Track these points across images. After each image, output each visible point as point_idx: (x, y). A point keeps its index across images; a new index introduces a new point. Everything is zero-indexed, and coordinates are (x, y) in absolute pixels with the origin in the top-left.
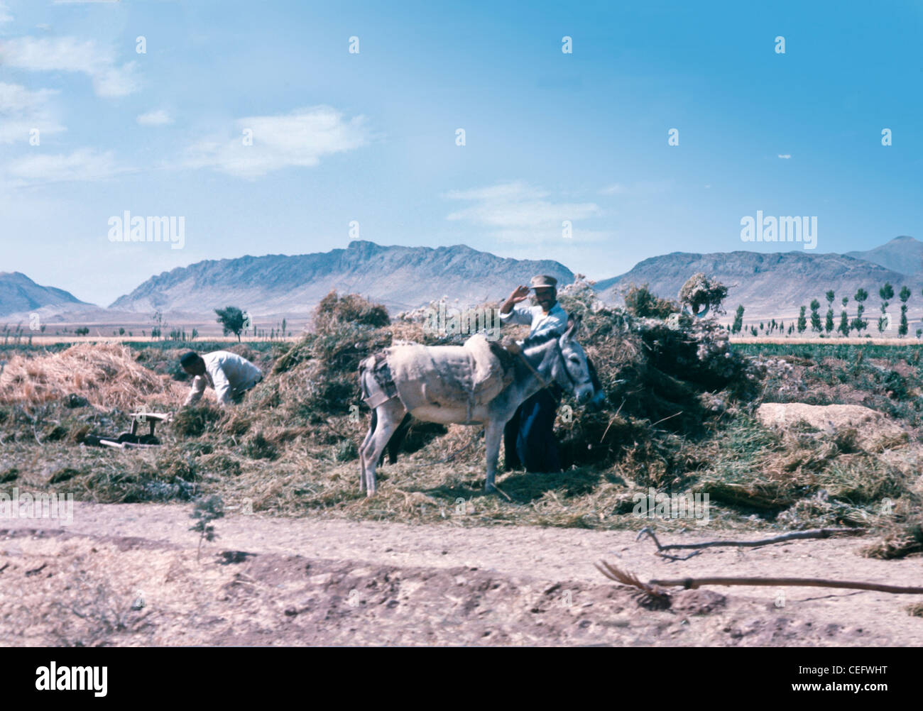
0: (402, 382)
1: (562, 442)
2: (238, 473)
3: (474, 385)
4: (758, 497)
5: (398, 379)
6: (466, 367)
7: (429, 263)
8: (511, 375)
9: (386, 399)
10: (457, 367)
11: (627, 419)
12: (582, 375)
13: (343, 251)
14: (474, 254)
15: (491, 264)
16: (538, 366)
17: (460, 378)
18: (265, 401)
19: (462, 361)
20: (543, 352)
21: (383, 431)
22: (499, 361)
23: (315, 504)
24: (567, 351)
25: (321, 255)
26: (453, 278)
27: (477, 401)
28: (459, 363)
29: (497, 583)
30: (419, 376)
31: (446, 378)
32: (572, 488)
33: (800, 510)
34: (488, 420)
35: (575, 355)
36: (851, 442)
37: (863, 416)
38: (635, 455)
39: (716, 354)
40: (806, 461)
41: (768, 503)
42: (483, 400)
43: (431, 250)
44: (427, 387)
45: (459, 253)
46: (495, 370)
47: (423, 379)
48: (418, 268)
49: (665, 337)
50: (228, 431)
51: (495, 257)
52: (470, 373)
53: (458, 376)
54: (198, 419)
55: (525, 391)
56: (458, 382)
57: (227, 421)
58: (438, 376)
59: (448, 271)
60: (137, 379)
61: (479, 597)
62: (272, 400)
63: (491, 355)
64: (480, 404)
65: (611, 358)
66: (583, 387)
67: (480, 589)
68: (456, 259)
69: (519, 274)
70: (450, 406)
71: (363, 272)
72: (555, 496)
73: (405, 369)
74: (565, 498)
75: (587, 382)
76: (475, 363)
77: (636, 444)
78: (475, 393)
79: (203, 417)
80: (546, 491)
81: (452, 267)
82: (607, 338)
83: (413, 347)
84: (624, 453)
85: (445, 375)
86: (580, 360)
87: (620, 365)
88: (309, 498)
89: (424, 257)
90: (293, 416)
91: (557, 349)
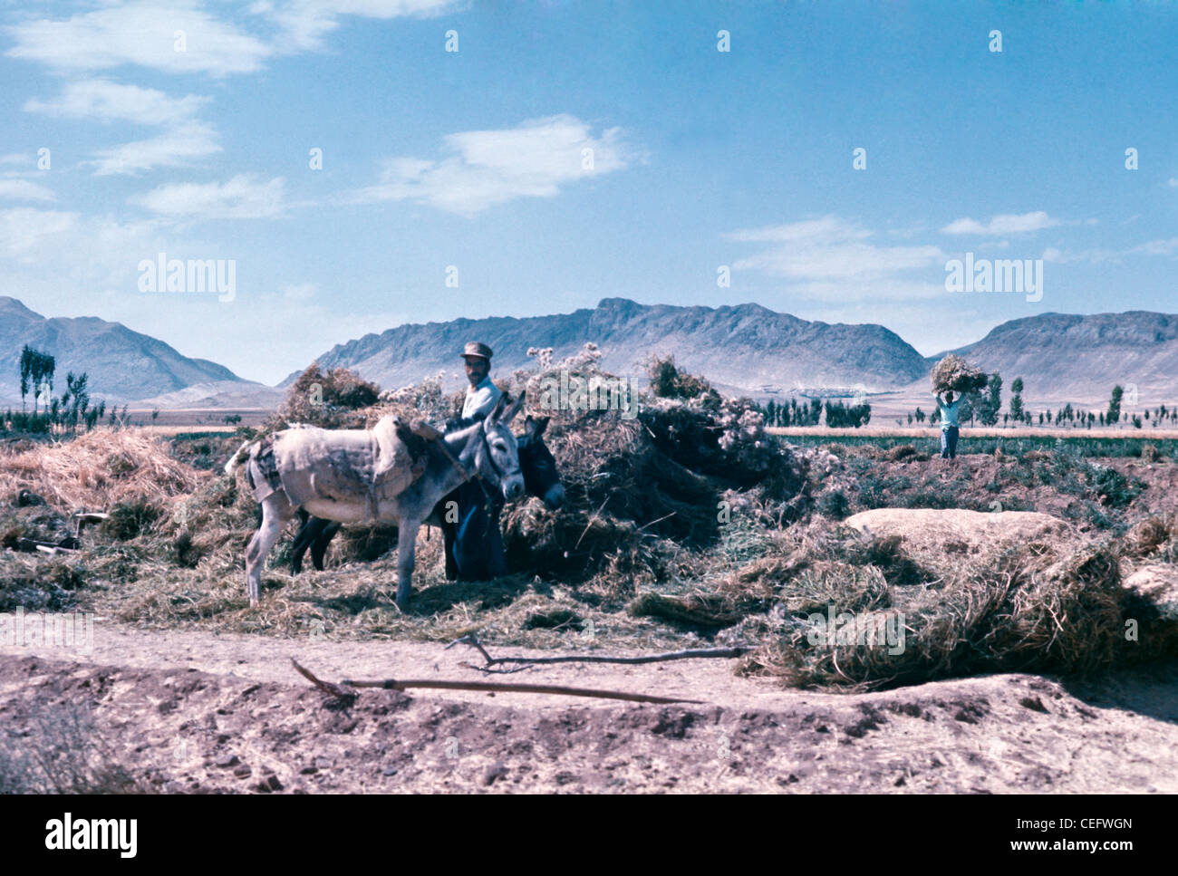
0: (287, 472)
1: (533, 548)
2: (133, 580)
3: (375, 476)
4: (699, 611)
5: (283, 468)
6: (367, 454)
7: (707, 329)
8: (423, 463)
9: (270, 492)
10: (356, 454)
11: (608, 520)
12: (509, 464)
13: (592, 311)
14: (768, 314)
15: (792, 330)
16: (459, 453)
17: (358, 468)
18: (216, 497)
19: (363, 448)
20: (466, 439)
21: (269, 530)
22: (406, 448)
23: (192, 614)
24: (492, 436)
25: (562, 317)
26: (742, 348)
27: (380, 495)
28: (359, 450)
29: (203, 684)
30: (308, 464)
31: (340, 468)
32: (488, 601)
33: (747, 627)
34: (398, 517)
35: (501, 440)
36: (893, 552)
37: (1041, 525)
38: (619, 565)
39: (744, 443)
40: (770, 570)
41: (710, 619)
42: (387, 494)
43: (710, 310)
44: (316, 478)
45: (749, 315)
46: (400, 459)
47: (311, 469)
48: (693, 335)
49: (683, 421)
50: (166, 534)
51: (797, 320)
52: (371, 462)
53: (356, 465)
54: (132, 520)
55: (444, 484)
56: (356, 473)
57: (165, 522)
58: (330, 465)
59: (733, 339)
60: (164, 475)
61: (181, 699)
62: (224, 498)
63: (397, 440)
64: (384, 498)
65: (597, 447)
66: (511, 479)
67: (184, 690)
68: (745, 323)
69: (831, 343)
70: (346, 501)
71: (618, 340)
72: (465, 609)
73: (292, 457)
74: (478, 611)
75: (514, 473)
76: (378, 450)
77: (619, 551)
78: (377, 485)
79: (138, 517)
80: (457, 603)
81: (739, 334)
82: (599, 423)
83: (306, 430)
84: (607, 562)
85: (338, 464)
86: (507, 446)
87: (606, 455)
88: (185, 608)
89: (701, 320)
90: (245, 517)
91: (482, 434)
